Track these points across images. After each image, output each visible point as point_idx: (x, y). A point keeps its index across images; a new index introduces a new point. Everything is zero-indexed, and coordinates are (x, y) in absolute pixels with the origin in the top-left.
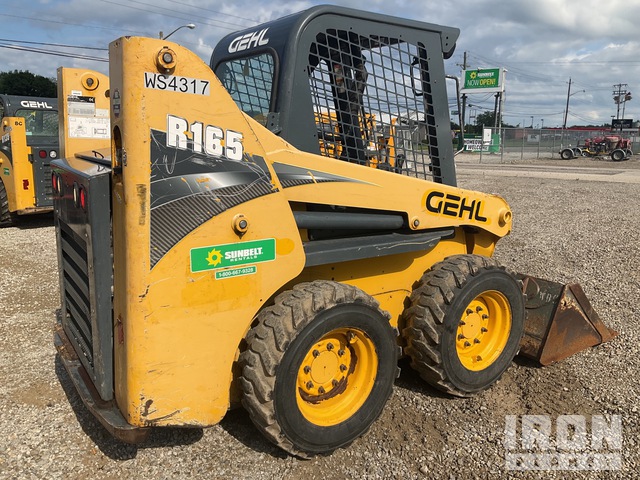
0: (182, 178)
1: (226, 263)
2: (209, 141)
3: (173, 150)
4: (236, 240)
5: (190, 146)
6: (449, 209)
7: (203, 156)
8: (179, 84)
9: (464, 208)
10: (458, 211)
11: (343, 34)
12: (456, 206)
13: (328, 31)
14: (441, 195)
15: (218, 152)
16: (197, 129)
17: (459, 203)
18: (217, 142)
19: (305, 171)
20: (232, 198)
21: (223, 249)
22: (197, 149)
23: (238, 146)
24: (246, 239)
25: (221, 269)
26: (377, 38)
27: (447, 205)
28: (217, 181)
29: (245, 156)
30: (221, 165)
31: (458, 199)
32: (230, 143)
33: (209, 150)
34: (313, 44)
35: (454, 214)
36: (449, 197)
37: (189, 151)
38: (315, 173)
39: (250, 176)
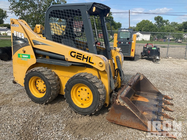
0: (16, 41)
1: (23, 57)
2: (19, 35)
3: (15, 36)
4: (24, 53)
5: (17, 36)
6: (78, 57)
7: (18, 38)
8: (15, 25)
9: (84, 58)
10: (82, 58)
11: (56, 11)
12: (81, 57)
13: (53, 11)
14: (75, 53)
15: (20, 37)
16: (17, 33)
17: (82, 56)
18: (20, 35)
19: (39, 42)
20: (23, 45)
21: (22, 55)
22: (18, 36)
23: (23, 36)
24: (25, 54)
25: (22, 58)
26: (65, 10)
27: (77, 56)
28: (20, 42)
29: (24, 38)
30: (21, 39)
31: (82, 55)
32: (22, 35)
33: (19, 37)
34: (50, 14)
35: (81, 59)
36: (78, 53)
37: (17, 37)
38: (41, 43)
39: (25, 42)
